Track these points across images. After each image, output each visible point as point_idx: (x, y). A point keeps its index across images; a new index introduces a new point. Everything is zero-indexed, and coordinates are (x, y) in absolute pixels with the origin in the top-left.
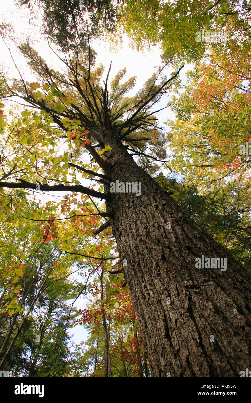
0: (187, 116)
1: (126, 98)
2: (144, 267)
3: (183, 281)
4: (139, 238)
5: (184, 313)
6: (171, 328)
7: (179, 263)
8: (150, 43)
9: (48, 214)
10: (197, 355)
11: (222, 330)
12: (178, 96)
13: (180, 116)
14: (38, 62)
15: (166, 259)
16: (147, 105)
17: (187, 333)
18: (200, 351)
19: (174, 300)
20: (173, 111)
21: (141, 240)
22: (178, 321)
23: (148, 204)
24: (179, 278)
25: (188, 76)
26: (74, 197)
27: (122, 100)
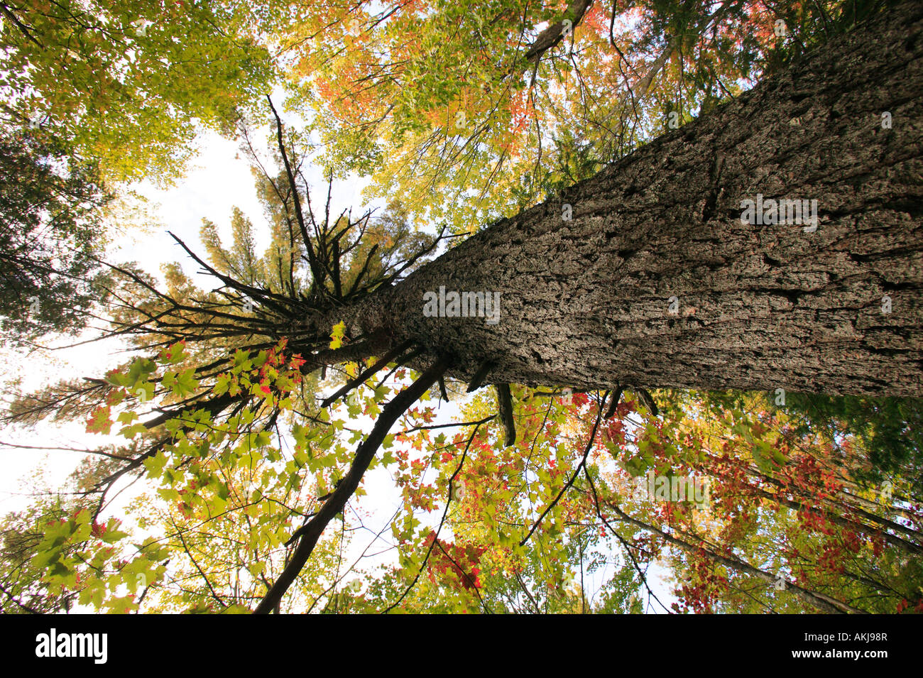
0: (372, 154)
1: (267, 255)
2: (627, 311)
3: (690, 221)
4: (562, 303)
5: (758, 237)
6: (779, 281)
7: (651, 220)
8: (183, 145)
9: (417, 541)
10: (853, 227)
11: (821, 158)
12: (322, 151)
13: (365, 168)
14: (69, 394)
15: (632, 251)
16: (304, 216)
17: (801, 241)
18: (849, 220)
19: (722, 256)
20: (347, 177)
21: (568, 300)
22: (769, 255)
23: (501, 261)
24: (682, 229)
25: (293, 109)
26: (409, 464)
27: (266, 264)
